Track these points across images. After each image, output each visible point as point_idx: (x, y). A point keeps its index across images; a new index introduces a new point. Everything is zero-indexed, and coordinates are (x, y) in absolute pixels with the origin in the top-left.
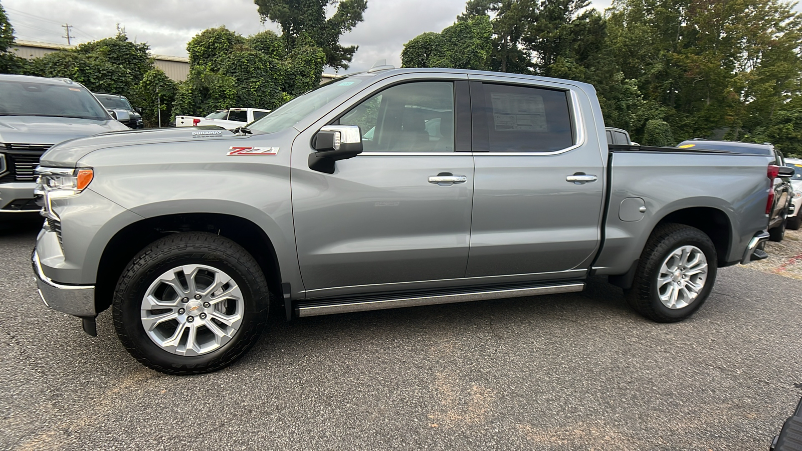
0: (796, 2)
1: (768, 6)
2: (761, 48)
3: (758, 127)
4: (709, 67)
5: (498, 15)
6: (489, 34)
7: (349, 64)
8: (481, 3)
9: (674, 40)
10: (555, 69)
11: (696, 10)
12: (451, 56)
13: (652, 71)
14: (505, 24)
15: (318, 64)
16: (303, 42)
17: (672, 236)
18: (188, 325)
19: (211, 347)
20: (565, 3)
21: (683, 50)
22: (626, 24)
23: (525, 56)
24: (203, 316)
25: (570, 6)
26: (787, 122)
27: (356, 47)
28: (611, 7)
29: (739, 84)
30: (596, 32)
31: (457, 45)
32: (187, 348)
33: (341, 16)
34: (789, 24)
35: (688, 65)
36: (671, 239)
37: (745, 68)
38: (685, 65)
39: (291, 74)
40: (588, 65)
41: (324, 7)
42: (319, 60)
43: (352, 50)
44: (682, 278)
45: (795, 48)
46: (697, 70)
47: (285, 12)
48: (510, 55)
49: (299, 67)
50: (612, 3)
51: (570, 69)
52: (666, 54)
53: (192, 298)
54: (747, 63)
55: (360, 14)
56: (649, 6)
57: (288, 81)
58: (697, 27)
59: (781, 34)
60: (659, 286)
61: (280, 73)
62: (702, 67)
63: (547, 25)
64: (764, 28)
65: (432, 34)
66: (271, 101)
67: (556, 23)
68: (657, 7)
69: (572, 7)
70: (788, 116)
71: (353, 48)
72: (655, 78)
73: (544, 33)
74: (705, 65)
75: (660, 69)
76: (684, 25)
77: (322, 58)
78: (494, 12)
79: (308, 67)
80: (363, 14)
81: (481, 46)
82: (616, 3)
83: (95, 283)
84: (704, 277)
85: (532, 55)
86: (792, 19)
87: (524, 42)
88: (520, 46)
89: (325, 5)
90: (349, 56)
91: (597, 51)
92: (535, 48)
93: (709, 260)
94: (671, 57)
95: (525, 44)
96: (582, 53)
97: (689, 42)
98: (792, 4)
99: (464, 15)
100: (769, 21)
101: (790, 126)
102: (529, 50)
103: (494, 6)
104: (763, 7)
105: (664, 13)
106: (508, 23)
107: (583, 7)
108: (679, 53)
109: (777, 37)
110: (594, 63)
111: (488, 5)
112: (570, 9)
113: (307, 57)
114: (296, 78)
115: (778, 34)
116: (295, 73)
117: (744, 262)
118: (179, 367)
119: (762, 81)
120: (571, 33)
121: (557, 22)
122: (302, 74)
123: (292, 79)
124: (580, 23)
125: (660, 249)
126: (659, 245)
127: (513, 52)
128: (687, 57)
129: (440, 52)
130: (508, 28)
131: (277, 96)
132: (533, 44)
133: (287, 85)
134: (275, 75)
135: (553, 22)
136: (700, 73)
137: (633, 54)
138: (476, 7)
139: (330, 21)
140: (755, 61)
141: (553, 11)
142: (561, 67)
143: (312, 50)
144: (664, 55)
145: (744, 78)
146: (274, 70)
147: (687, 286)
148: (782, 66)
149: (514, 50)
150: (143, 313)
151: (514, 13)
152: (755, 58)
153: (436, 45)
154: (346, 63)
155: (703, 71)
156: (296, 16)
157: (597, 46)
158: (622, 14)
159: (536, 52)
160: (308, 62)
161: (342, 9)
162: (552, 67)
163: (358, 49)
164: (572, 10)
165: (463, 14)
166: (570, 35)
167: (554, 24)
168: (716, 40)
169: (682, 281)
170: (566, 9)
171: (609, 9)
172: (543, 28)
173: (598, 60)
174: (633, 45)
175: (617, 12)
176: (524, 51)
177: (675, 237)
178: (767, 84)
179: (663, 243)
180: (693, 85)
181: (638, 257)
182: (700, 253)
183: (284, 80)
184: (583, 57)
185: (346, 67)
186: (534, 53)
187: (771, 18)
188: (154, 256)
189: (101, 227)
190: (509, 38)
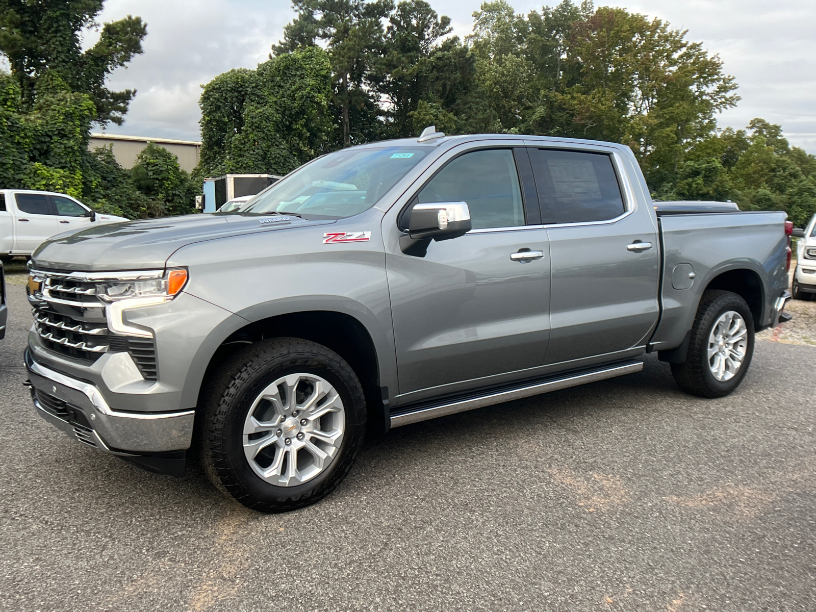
0: (685, 30)
1: (657, 35)
2: (656, 85)
3: (665, 184)
4: (600, 110)
5: (330, 44)
6: (327, 72)
7: (124, 117)
8: (306, 27)
9: (555, 76)
10: (417, 118)
11: (576, 38)
12: (275, 102)
13: (534, 117)
14: (343, 57)
15: (84, 118)
16: (49, 85)
17: (716, 303)
18: (287, 448)
19: (313, 472)
20: (420, 29)
21: (566, 89)
22: (493, 56)
23: (372, 100)
24: (300, 436)
25: (426, 33)
26: (695, 176)
27: (133, 91)
28: (473, 34)
29: (637, 130)
30: (463, 68)
31: (282, 87)
32: (290, 476)
33: (107, 46)
34: (681, 57)
35: (576, 107)
36: (716, 306)
37: (641, 110)
38: (572, 108)
39: (43, 135)
40: (457, 111)
41: (77, 33)
42: (86, 113)
43: (126, 97)
44: (726, 347)
45: (692, 84)
46: (588, 114)
47: (15, 39)
48: (353, 100)
49: (55, 124)
50: (473, 28)
51: (436, 116)
52: (548, 93)
53: (289, 416)
54: (642, 103)
55: (137, 43)
56: (519, 32)
57: (38, 146)
58: (580, 60)
59: (674, 69)
60: (709, 357)
61: (25, 134)
62: (592, 109)
63: (400, 58)
64: (655, 60)
65: (245, 71)
66: (17, 177)
67: (411, 56)
68: (530, 33)
69: (428, 35)
70: (696, 168)
71: (128, 92)
72: (538, 126)
73: (397, 69)
74: (595, 106)
75: (544, 114)
76: (564, 56)
77: (90, 110)
78: (324, 40)
79: (69, 123)
80: (142, 43)
81: (317, 88)
82: (478, 28)
83: (195, 406)
84: (744, 344)
85: (381, 100)
86: (684, 50)
87: (369, 82)
88: (365, 87)
89: (79, 30)
90: (122, 105)
91: (466, 93)
92: (383, 90)
93: (748, 326)
94: (554, 97)
95: (369, 84)
96: (447, 97)
97: (573, 79)
98: (682, 32)
99: (282, 44)
100: (660, 53)
101: (700, 180)
102: (377, 92)
103: (324, 32)
104: (652, 36)
105: (539, 41)
106: (347, 56)
107: (442, 34)
108: (563, 92)
109: (670, 71)
110: (464, 109)
111: (316, 30)
112: (427, 37)
113: (67, 109)
114: (52, 141)
115: (671, 68)
116: (50, 134)
117: (774, 325)
118: (284, 501)
119: (661, 125)
120: (433, 69)
121: (412, 54)
122: (62, 135)
123: (45, 142)
124: (444, 56)
125: (706, 317)
126: (706, 313)
127: (357, 95)
128: (573, 98)
129: (258, 96)
130: (348, 62)
131: (25, 169)
132: (381, 83)
133: (36, 153)
134: (17, 137)
135: (406, 55)
136: (590, 118)
137: (506, 95)
138: (300, 34)
139: (88, 53)
140: (650, 101)
141: (406, 39)
142: (424, 115)
143: (73, 98)
144: (546, 96)
145: (641, 123)
146: (15, 129)
147: (731, 356)
148: (680, 107)
149: (358, 93)
150: (245, 438)
151: (355, 42)
152: (651, 98)
153: (253, 87)
154: (119, 116)
155: (594, 115)
156: (34, 45)
157: (466, 86)
158: (487, 43)
159: (387, 96)
160: (69, 116)
161: (107, 35)
162: (412, 116)
163: (137, 94)
164: (429, 39)
165: (280, 43)
166: (432, 72)
167: (408, 57)
168: (604, 75)
169: (726, 350)
170: (421, 37)
171: (471, 37)
172: (395, 63)
173: (469, 105)
174: (505, 81)
175: (481, 40)
176: (371, 94)
177: (719, 303)
178: (668, 129)
179: (710, 310)
180: (585, 133)
181: (690, 328)
182: (740, 318)
183: (33, 144)
184: (449, 101)
185: (119, 121)
186: (384, 97)
187: (661, 48)
188: (257, 367)
189: (205, 338)
190: (348, 76)
